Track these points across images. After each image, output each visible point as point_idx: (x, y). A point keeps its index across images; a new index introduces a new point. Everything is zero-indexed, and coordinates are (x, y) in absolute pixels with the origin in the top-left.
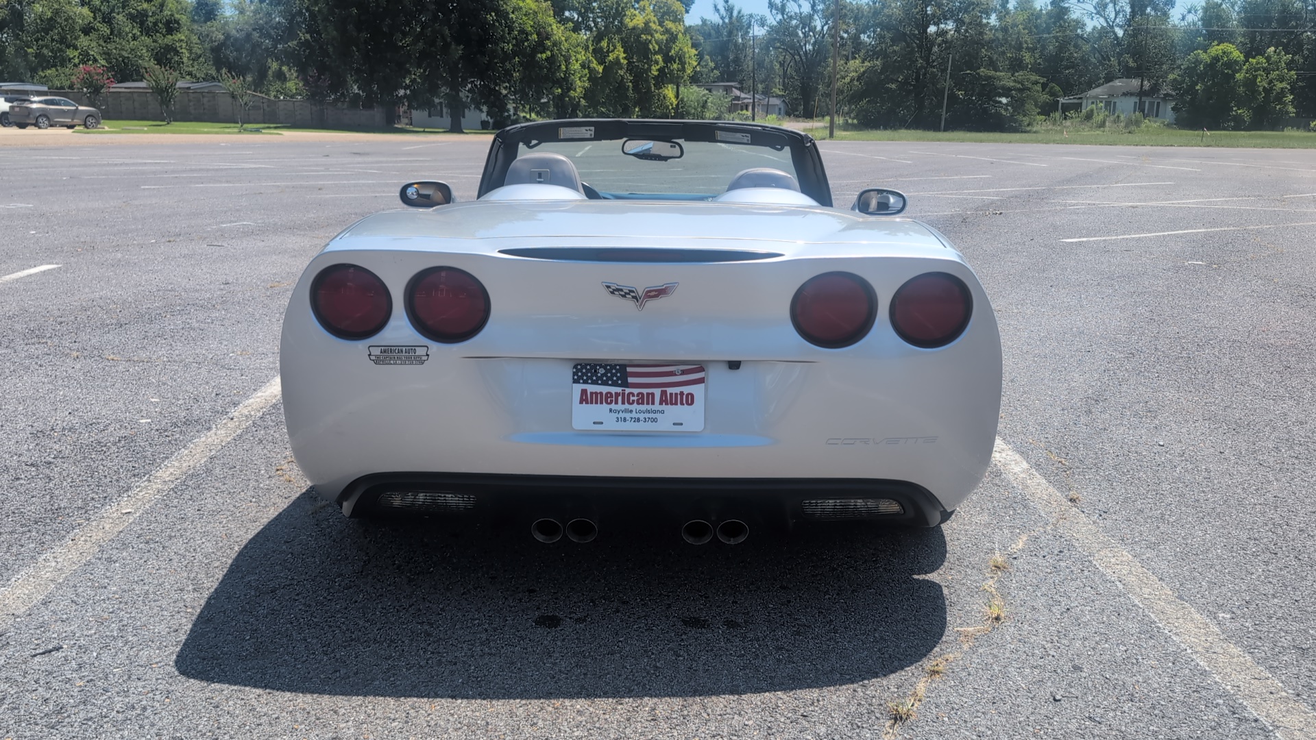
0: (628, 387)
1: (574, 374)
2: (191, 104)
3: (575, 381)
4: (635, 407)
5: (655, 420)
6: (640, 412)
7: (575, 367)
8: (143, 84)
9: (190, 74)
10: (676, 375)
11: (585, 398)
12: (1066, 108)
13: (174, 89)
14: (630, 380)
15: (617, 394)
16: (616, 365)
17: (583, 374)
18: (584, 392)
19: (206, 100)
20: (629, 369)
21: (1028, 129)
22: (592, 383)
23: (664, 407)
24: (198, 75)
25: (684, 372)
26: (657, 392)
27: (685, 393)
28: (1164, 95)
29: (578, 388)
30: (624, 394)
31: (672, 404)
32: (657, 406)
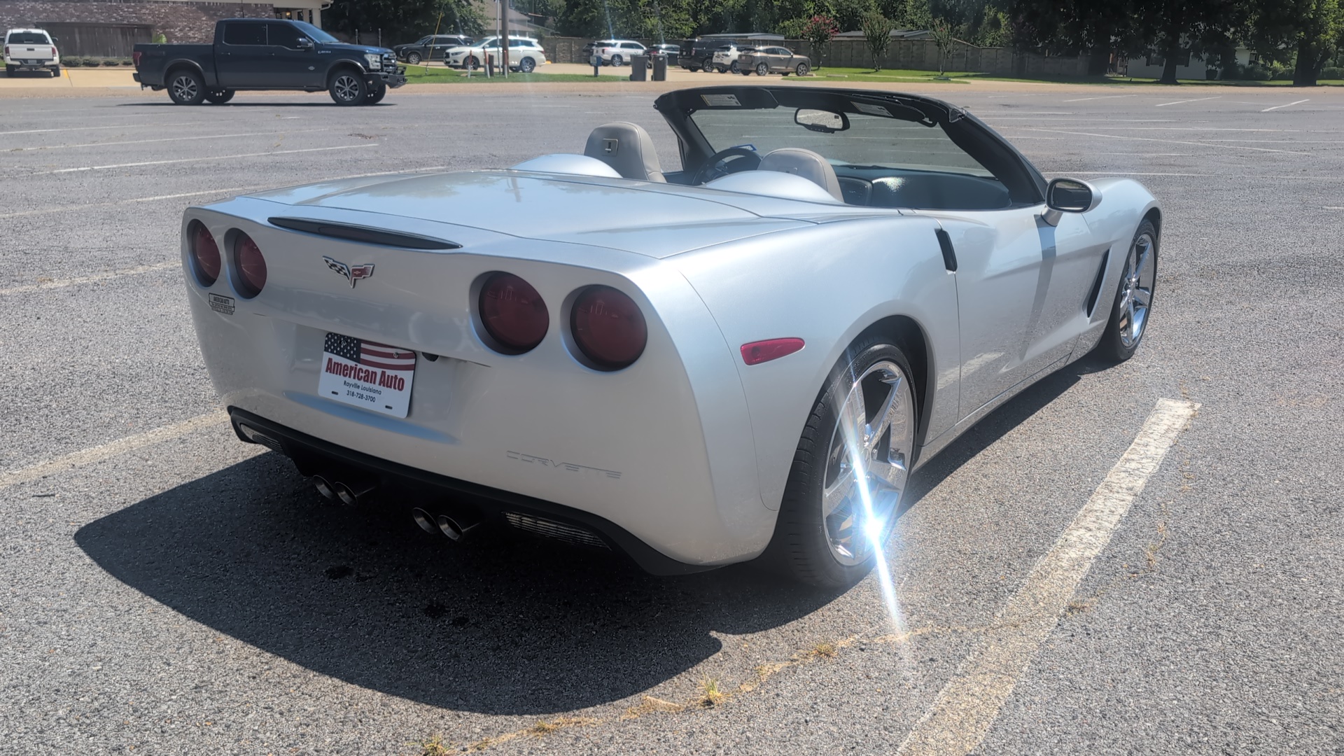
0: (359, 363)
1: (326, 342)
3: (326, 350)
4: (361, 383)
5: (373, 399)
6: (364, 389)
7: (327, 336)
10: (393, 358)
11: (332, 368)
14: (363, 356)
15: (352, 368)
16: (355, 340)
17: (332, 344)
18: (330, 360)
20: (363, 346)
22: (336, 354)
23: (381, 388)
25: (400, 356)
26: (379, 371)
27: (399, 378)
29: (327, 356)
30: (356, 368)
31: (387, 386)
32: (376, 387)
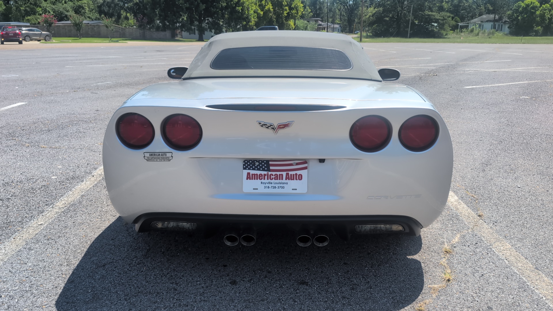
0: (270, 171)
1: (244, 165)
2: (90, 30)
3: (244, 169)
4: (273, 181)
5: (283, 187)
6: (276, 183)
7: (244, 162)
8: (69, 22)
9: (89, 17)
10: (293, 165)
11: (249, 177)
12: (462, 27)
13: (82, 24)
14: (271, 168)
15: (265, 175)
16: (264, 161)
17: (248, 165)
18: (249, 174)
19: (95, 28)
20: (270, 163)
21: (446, 37)
22: (252, 170)
23: (287, 181)
24: (92, 18)
25: (297, 164)
26: (284, 174)
27: (298, 174)
28: (505, 21)
29: (246, 172)
30: (268, 175)
31: (291, 179)
32: (284, 181)
